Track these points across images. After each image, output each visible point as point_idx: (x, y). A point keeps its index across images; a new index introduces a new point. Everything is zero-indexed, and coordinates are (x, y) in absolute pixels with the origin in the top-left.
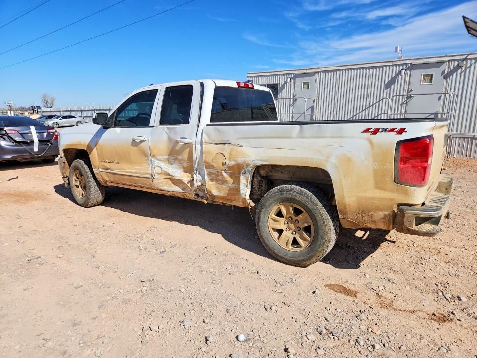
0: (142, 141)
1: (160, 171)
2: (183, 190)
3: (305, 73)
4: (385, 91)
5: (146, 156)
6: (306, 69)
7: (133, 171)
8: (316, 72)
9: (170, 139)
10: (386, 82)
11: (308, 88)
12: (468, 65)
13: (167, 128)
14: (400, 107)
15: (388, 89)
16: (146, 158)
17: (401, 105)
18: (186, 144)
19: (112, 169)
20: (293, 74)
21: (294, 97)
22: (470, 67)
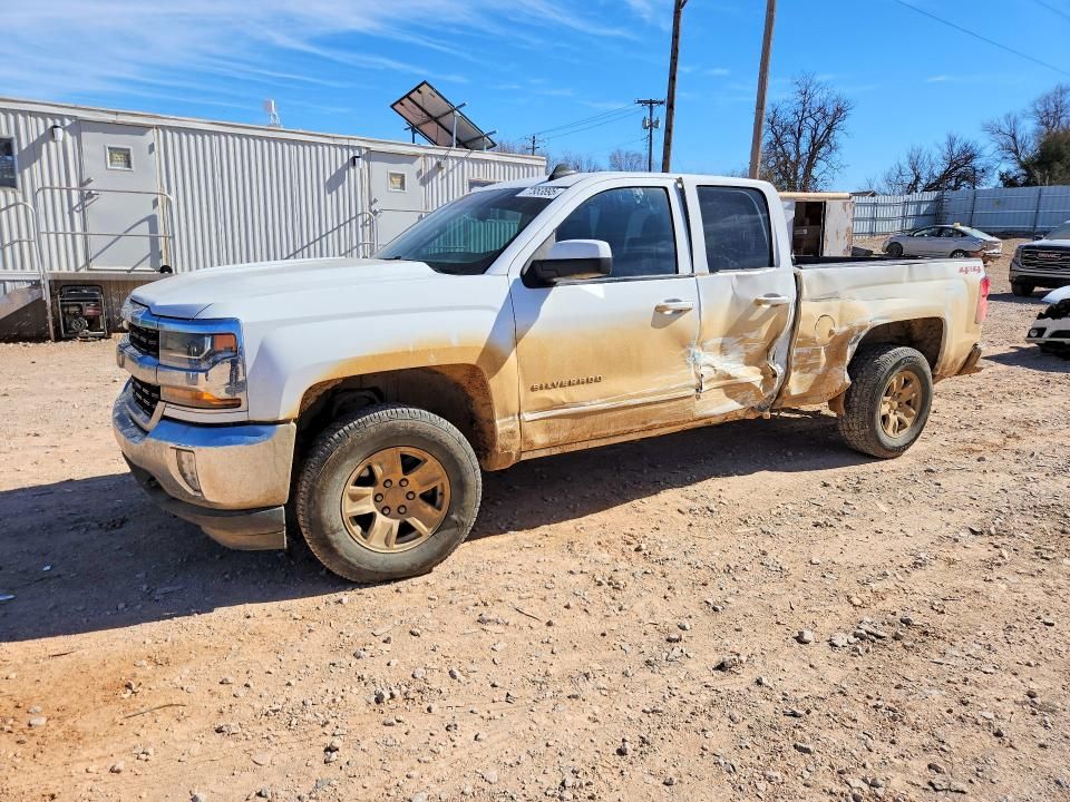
0: (679, 312)
1: (713, 375)
2: (742, 404)
3: (114, 123)
4: (328, 196)
5: (684, 347)
6: (117, 113)
7: (647, 390)
8: (150, 127)
9: (736, 300)
10: (328, 177)
11: (129, 165)
12: (450, 167)
13: (737, 276)
14: (360, 230)
15: (334, 193)
16: (683, 351)
17: (362, 226)
18: (773, 306)
19: (575, 404)
20: (69, 117)
21: (82, 184)
22: (452, 170)
